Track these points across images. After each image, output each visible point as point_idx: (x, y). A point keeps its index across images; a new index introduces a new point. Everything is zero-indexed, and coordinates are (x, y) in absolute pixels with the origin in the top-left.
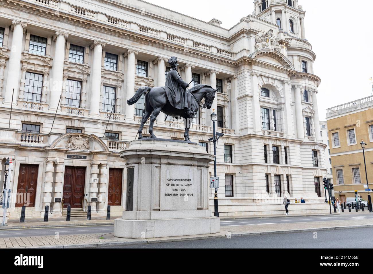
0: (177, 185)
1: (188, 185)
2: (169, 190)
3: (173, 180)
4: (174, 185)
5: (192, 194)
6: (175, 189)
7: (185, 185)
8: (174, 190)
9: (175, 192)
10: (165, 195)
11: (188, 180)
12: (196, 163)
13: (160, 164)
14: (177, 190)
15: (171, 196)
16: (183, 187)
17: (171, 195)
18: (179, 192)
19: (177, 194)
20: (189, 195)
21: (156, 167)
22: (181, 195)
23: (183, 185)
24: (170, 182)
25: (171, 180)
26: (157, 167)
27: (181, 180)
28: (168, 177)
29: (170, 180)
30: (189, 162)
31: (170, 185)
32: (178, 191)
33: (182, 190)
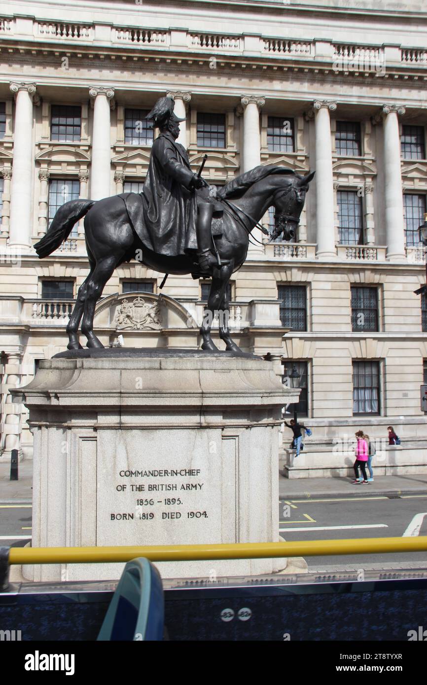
0: (152, 488)
1: (189, 487)
2: (126, 502)
3: (137, 473)
4: (140, 488)
5: (205, 514)
6: (146, 500)
7: (179, 487)
8: (140, 502)
9: (148, 509)
10: (113, 517)
11: (191, 472)
12: (217, 419)
13: (95, 429)
14: (151, 502)
15: (133, 521)
16: (171, 494)
17: (132, 518)
18: (158, 509)
19: (152, 515)
20: (192, 514)
21: (80, 437)
22: (165, 515)
23: (170, 487)
24: (126, 481)
25: (131, 473)
26: (85, 439)
27: (166, 472)
28: (123, 466)
29: (128, 473)
30: (194, 419)
31: (128, 488)
32: (156, 505)
33: (168, 501)
